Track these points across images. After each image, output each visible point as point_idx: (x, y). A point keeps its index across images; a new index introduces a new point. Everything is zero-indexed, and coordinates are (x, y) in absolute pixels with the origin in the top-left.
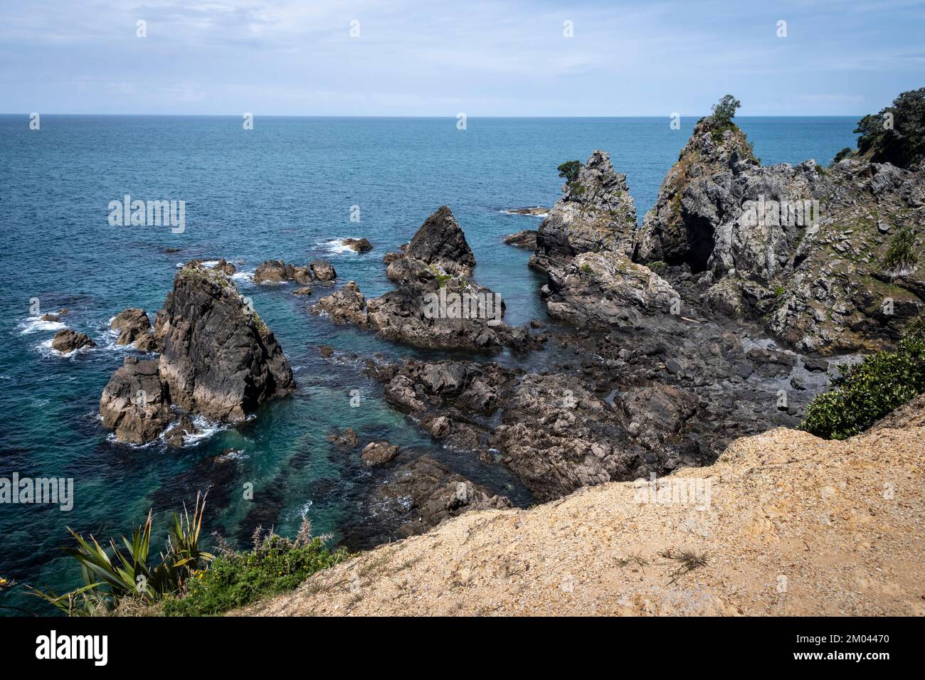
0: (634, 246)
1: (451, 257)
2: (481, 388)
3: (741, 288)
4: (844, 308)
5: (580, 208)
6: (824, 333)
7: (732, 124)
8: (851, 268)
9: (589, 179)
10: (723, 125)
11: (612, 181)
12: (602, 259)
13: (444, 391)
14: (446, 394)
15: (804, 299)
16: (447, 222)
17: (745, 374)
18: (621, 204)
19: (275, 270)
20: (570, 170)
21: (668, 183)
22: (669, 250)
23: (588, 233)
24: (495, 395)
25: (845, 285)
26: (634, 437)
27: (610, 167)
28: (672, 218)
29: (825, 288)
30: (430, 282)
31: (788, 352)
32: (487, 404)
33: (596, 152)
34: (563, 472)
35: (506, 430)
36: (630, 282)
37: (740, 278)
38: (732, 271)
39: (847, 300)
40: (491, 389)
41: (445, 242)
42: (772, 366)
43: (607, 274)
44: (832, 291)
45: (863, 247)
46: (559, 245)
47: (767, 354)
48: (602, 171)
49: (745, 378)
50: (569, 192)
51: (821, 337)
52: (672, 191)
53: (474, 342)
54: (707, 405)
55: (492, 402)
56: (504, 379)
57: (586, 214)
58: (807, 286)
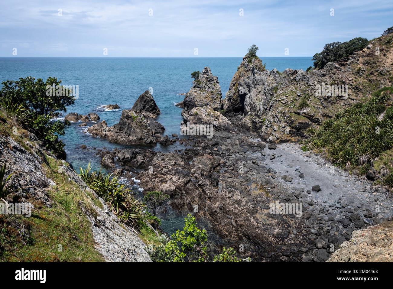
0: (221, 105)
1: (148, 111)
2: (140, 158)
3: (252, 120)
4: (284, 125)
5: (200, 90)
6: (276, 135)
7: (256, 56)
8: (287, 110)
9: (203, 79)
10: (252, 56)
11: (211, 79)
12: (202, 109)
13: (125, 160)
14: (125, 161)
15: (270, 122)
16: (147, 96)
17: (245, 151)
18: (215, 88)
19: (73, 117)
20: (195, 75)
21: (233, 80)
22: (234, 107)
23: (203, 100)
24: (144, 161)
25: (284, 117)
26: (193, 174)
27: (211, 74)
28: (234, 94)
29: (278, 118)
30: (130, 119)
31: (263, 143)
32: (141, 164)
33: (205, 68)
34: (158, 187)
35: (142, 173)
36: (212, 118)
37: (252, 115)
38: (250, 113)
39: (285, 122)
40: (143, 158)
41: (146, 105)
42: (255, 148)
43: (204, 115)
44: (280, 119)
45: (291, 102)
46: (192, 105)
47: (254, 143)
48: (208, 75)
49: (245, 153)
50: (195, 84)
51: (275, 136)
52: (234, 83)
53: (146, 142)
54: (226, 162)
55: (143, 164)
56: (151, 155)
57: (202, 93)
58: (272, 117)
